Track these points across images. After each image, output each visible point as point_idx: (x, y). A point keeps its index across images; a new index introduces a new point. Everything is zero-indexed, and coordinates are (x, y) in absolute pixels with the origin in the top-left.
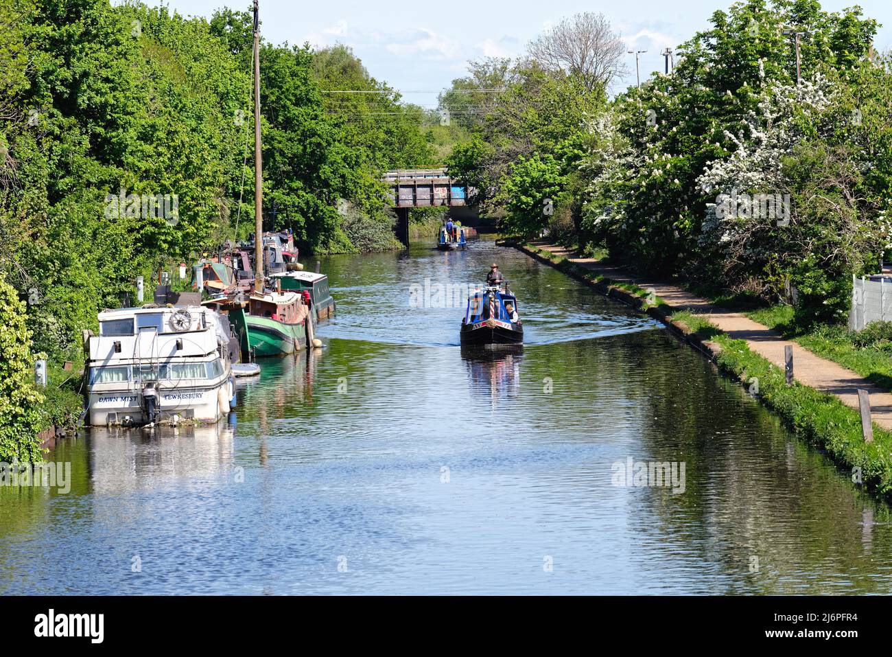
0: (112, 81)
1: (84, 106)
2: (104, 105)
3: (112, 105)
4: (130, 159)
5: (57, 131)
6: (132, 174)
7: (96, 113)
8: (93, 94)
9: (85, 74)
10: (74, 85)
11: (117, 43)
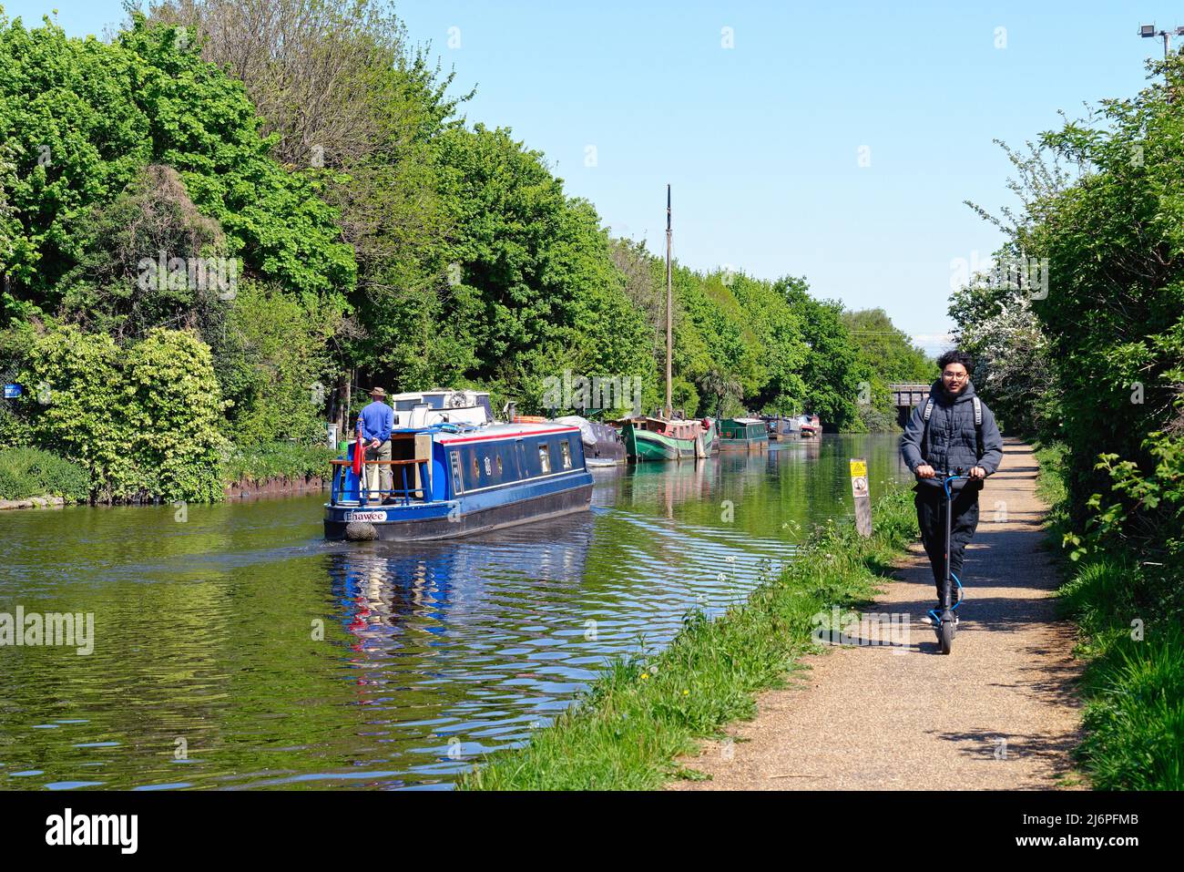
0: (569, 266)
1: (545, 283)
2: (562, 282)
3: (569, 283)
4: (580, 322)
5: (525, 300)
6: (579, 333)
7: (554, 288)
8: (553, 274)
9: (546, 260)
10: (540, 268)
11: (577, 241)
